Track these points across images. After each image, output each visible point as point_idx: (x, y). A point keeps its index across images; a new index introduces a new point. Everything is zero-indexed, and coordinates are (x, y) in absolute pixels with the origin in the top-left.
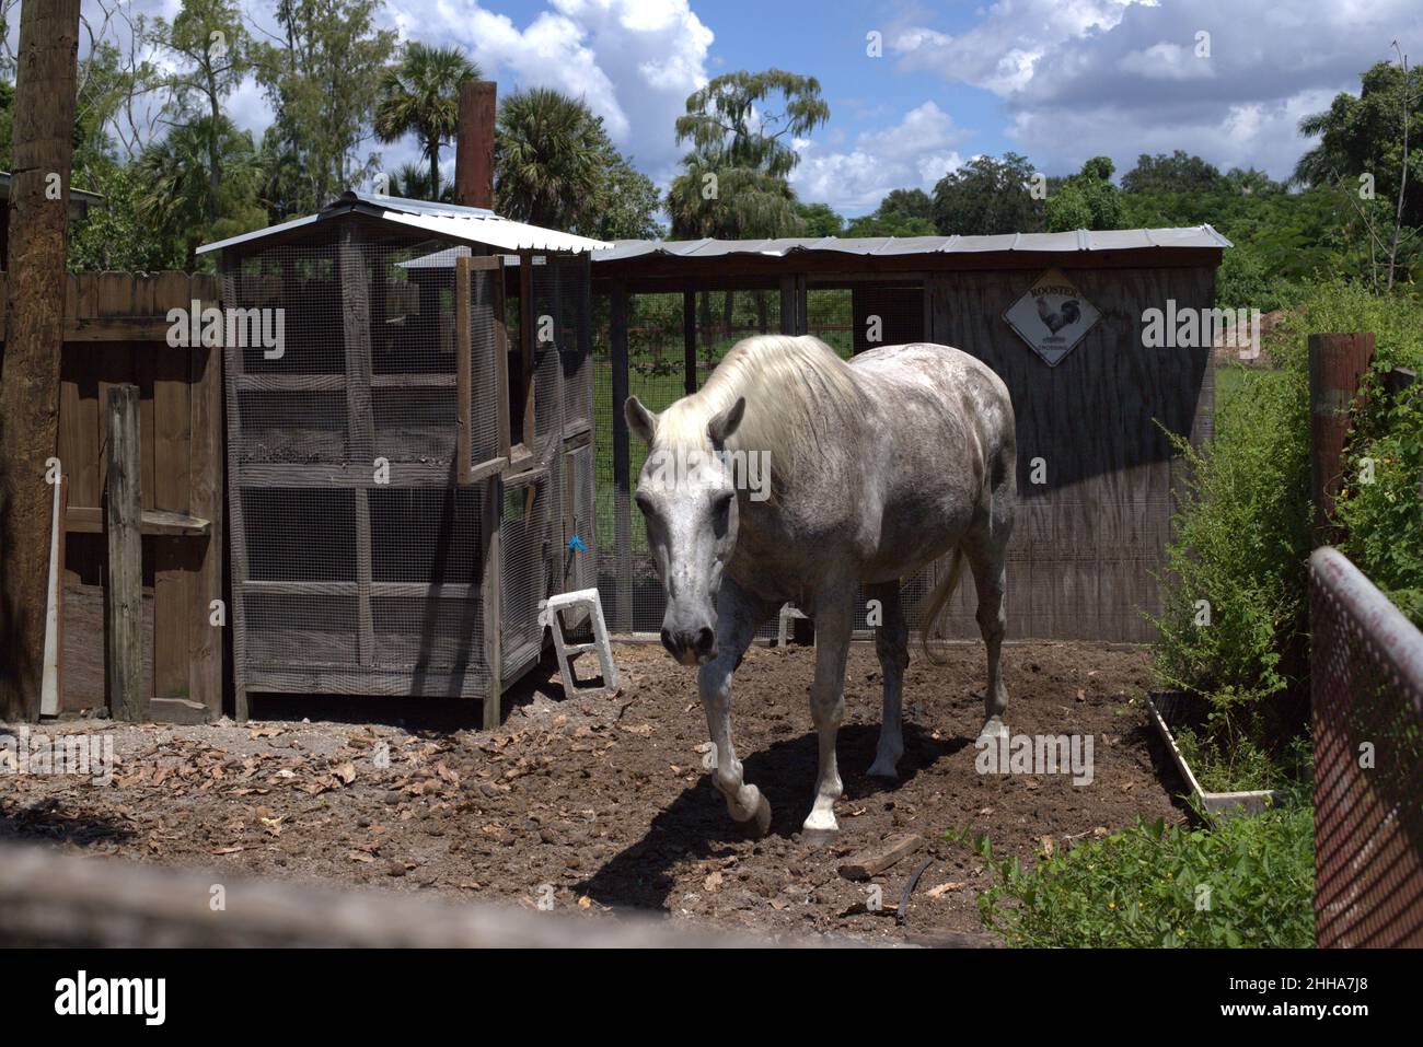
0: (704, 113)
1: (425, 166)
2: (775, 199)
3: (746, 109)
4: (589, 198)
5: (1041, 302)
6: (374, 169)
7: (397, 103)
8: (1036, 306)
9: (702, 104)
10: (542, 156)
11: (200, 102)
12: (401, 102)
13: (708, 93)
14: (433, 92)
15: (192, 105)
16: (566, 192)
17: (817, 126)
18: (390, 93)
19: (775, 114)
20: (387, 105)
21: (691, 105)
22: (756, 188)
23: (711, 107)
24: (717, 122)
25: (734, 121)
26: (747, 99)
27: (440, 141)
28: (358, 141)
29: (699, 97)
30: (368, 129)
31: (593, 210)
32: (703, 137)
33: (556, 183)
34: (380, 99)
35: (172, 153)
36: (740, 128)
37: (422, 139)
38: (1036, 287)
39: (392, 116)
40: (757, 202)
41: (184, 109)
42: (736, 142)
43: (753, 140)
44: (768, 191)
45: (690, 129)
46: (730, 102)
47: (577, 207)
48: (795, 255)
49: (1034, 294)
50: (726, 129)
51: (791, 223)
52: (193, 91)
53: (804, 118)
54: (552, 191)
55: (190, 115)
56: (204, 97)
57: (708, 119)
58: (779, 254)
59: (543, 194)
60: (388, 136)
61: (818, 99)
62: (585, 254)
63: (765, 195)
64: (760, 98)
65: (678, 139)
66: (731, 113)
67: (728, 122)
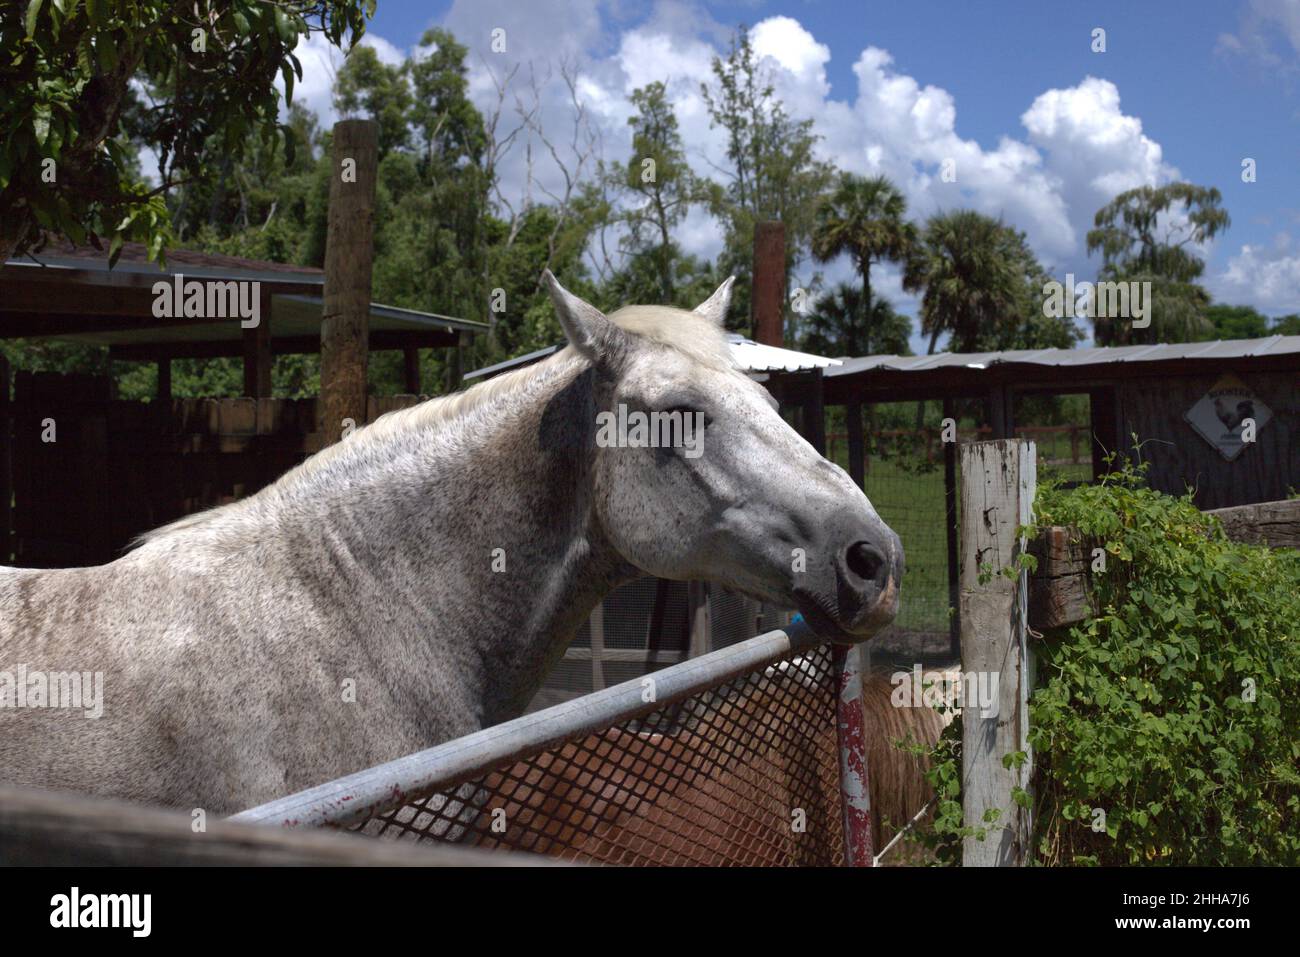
0: (1112, 226)
1: (858, 283)
2: (1181, 304)
3: (1152, 221)
4: (1010, 307)
5: (1218, 403)
6: (817, 286)
7: (831, 227)
8: (1214, 406)
9: (1111, 218)
10: (963, 269)
11: (652, 234)
12: (834, 226)
13: (1115, 208)
14: (862, 216)
15: (644, 236)
16: (986, 303)
17: (1218, 233)
18: (825, 219)
19: (1179, 224)
20: (822, 230)
21: (1099, 221)
22: (1162, 293)
23: (1119, 221)
24: (1125, 234)
25: (1141, 231)
26: (1152, 211)
27: (871, 260)
28: (799, 262)
29: (1108, 212)
30: (807, 250)
31: (1016, 319)
32: (1112, 248)
33: (977, 295)
34: (818, 224)
35: (633, 278)
36: (1146, 239)
37: (855, 259)
38: (1213, 389)
39: (827, 239)
40: (1164, 306)
41: (638, 240)
42: (1143, 252)
43: (1159, 249)
44: (1175, 295)
45: (1099, 241)
46: (1137, 216)
47: (1000, 316)
48: (995, 368)
49: (1211, 396)
50: (1133, 240)
51: (1197, 325)
52: (645, 224)
53: (1206, 227)
54: (972, 303)
55: (644, 245)
56: (655, 229)
57: (1117, 231)
58: (982, 366)
59: (965, 305)
60: (825, 256)
61: (1219, 208)
62: (817, 371)
63: (1172, 300)
64: (1164, 210)
65: (1089, 251)
66: (1138, 224)
67: (1135, 234)
